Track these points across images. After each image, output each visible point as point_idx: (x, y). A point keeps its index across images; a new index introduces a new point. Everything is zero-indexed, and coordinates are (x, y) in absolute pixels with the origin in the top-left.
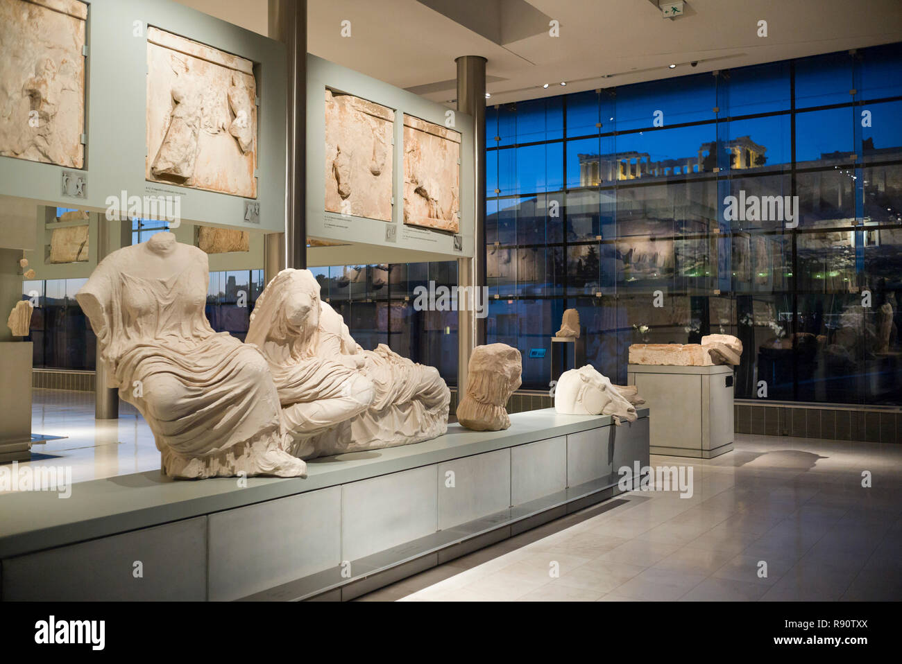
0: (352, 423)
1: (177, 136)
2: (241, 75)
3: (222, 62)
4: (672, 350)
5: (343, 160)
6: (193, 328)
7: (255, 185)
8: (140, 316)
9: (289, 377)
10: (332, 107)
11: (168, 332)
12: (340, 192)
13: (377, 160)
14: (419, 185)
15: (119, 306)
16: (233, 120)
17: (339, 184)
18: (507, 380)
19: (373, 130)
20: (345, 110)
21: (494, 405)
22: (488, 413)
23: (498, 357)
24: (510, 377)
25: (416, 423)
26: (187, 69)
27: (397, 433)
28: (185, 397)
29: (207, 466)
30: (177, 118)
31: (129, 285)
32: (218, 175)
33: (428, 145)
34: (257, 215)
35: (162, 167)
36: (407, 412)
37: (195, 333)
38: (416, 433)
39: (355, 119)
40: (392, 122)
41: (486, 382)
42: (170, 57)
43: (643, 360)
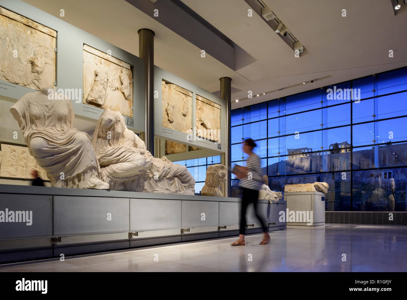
0: (145, 182)
1: (96, 88)
2: (125, 69)
3: (117, 63)
4: (300, 186)
5: (170, 108)
6: (62, 127)
7: (132, 112)
8: (36, 119)
9: (106, 152)
10: (165, 87)
11: (50, 128)
12: (169, 120)
13: (185, 110)
14: (203, 122)
15: (29, 116)
16: (122, 86)
17: (168, 117)
18: (220, 177)
19: (183, 99)
20: (171, 90)
21: (215, 187)
22: (212, 190)
23: (216, 168)
24: (221, 176)
25: (176, 187)
26: (101, 63)
27: (167, 189)
28: (47, 147)
29: (67, 185)
30: (97, 81)
31: (32, 106)
32: (116, 106)
33: (207, 108)
34: (133, 123)
35: (90, 99)
36: (172, 182)
37: (62, 129)
38: (177, 191)
39: (175, 94)
40: (191, 97)
41: (211, 178)
42: (94, 58)
43: (290, 190)
